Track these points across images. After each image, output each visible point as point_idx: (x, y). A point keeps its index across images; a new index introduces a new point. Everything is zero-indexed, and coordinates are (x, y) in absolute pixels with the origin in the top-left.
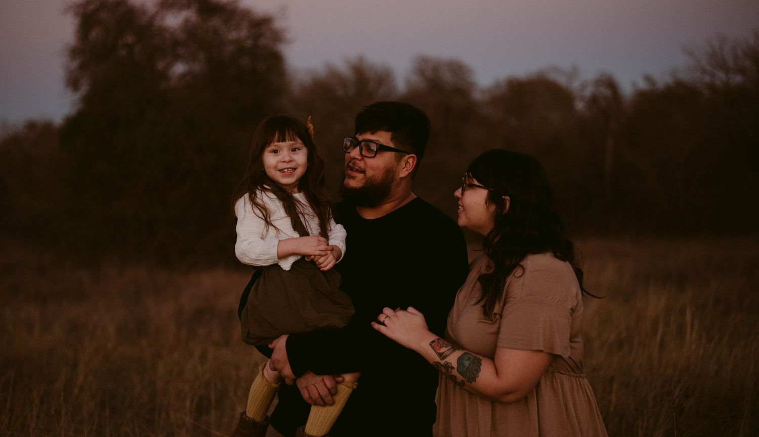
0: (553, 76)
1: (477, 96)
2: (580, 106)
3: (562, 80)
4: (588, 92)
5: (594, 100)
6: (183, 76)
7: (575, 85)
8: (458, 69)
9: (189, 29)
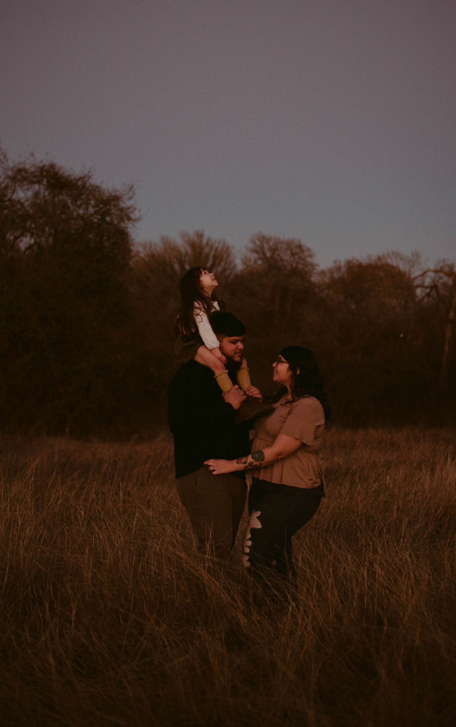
0: (394, 262)
1: (315, 279)
2: (419, 291)
3: (403, 267)
4: (428, 281)
5: (434, 287)
6: (30, 247)
7: (416, 273)
8: (298, 249)
9: (38, 204)
